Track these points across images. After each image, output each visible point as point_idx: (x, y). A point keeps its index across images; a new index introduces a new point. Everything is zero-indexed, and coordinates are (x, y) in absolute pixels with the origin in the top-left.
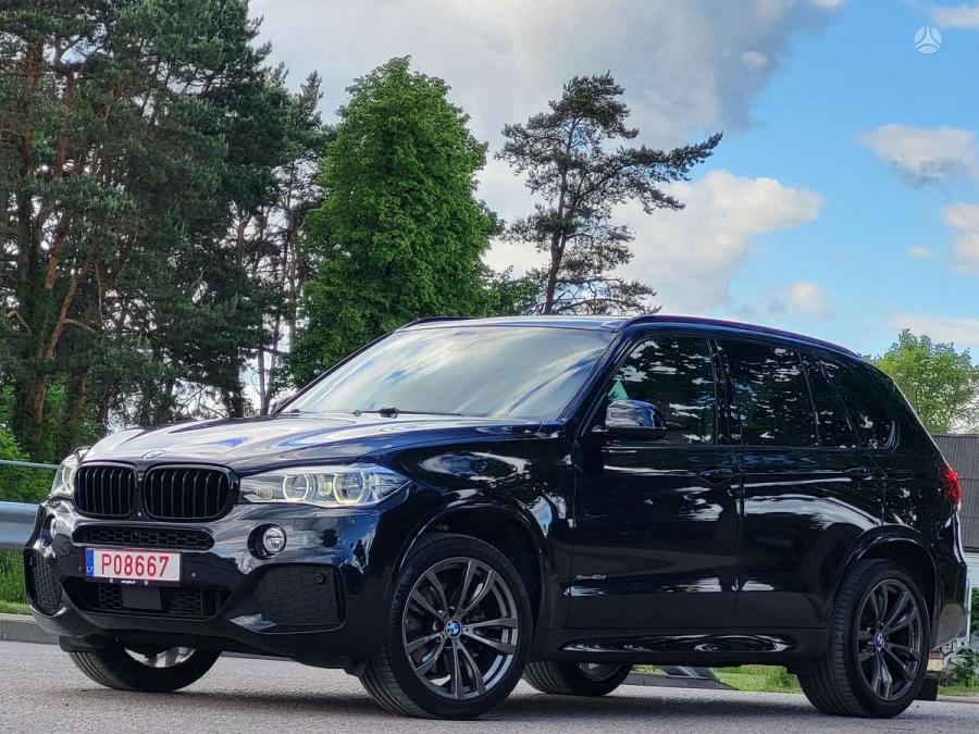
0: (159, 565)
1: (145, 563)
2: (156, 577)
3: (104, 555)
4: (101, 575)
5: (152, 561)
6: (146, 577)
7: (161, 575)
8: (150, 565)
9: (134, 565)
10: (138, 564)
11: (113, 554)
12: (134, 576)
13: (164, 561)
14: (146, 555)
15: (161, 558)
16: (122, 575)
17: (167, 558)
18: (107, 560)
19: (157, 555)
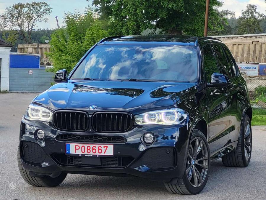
0: (103, 150)
1: (97, 149)
2: (102, 154)
3: (76, 146)
4: (74, 153)
5: (100, 148)
6: (97, 154)
7: (104, 153)
8: (99, 149)
9: (91, 149)
10: (93, 149)
11: (81, 145)
12: (92, 153)
13: (105, 148)
14: (97, 146)
15: (104, 147)
16: (86, 153)
17: (107, 147)
18: (77, 148)
19: (103, 146)
